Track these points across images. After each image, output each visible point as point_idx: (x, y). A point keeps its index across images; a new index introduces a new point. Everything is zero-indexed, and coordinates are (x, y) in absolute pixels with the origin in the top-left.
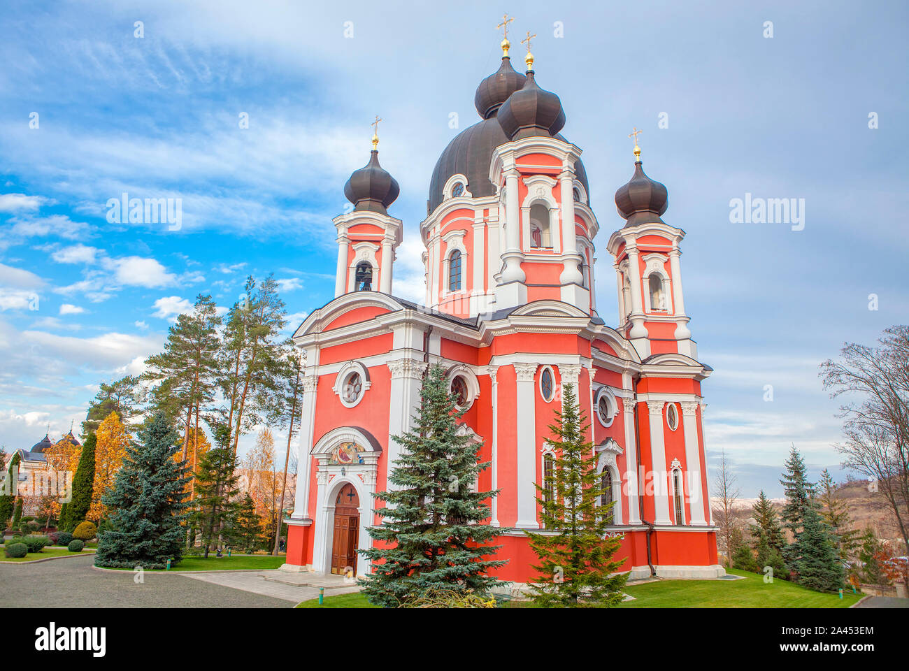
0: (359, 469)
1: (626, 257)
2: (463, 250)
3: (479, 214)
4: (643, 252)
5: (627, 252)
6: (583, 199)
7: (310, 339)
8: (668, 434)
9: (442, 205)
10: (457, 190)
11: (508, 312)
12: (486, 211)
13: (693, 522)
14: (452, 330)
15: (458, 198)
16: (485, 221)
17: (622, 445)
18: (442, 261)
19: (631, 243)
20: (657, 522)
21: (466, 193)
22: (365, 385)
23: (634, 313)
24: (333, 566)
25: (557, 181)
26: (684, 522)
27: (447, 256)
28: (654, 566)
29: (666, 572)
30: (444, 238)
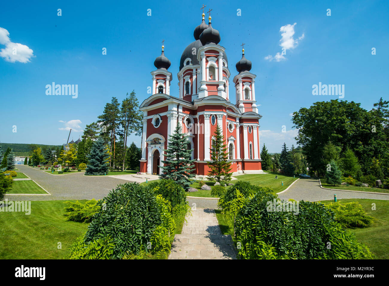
0: (159, 145)
1: (238, 83)
2: (190, 81)
3: (194, 71)
4: (243, 82)
5: (239, 82)
6: (226, 66)
7: (145, 108)
8: (249, 134)
9: (183, 68)
10: (188, 63)
11: (202, 99)
12: (196, 70)
13: (255, 159)
14: (186, 105)
15: (188, 65)
16: (196, 72)
17: (236, 138)
18: (183, 84)
19: (240, 79)
20: (245, 159)
21: (191, 64)
22: (161, 121)
23: (240, 100)
24: (153, 172)
25: (217, 59)
26: (252, 159)
27: (185, 84)
28: (243, 170)
29: (247, 172)
30: (184, 78)
